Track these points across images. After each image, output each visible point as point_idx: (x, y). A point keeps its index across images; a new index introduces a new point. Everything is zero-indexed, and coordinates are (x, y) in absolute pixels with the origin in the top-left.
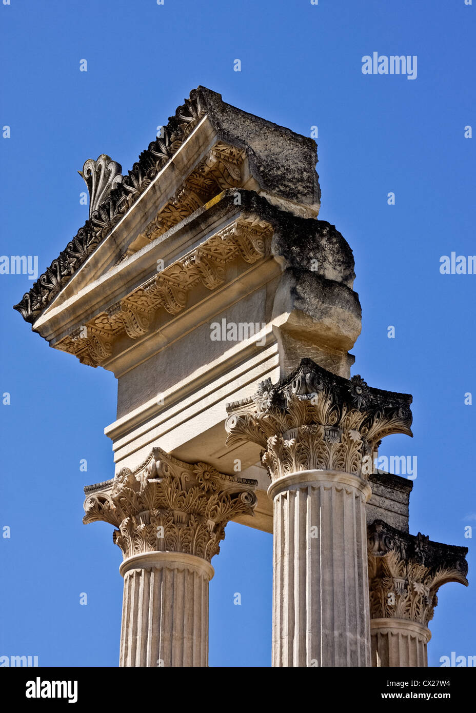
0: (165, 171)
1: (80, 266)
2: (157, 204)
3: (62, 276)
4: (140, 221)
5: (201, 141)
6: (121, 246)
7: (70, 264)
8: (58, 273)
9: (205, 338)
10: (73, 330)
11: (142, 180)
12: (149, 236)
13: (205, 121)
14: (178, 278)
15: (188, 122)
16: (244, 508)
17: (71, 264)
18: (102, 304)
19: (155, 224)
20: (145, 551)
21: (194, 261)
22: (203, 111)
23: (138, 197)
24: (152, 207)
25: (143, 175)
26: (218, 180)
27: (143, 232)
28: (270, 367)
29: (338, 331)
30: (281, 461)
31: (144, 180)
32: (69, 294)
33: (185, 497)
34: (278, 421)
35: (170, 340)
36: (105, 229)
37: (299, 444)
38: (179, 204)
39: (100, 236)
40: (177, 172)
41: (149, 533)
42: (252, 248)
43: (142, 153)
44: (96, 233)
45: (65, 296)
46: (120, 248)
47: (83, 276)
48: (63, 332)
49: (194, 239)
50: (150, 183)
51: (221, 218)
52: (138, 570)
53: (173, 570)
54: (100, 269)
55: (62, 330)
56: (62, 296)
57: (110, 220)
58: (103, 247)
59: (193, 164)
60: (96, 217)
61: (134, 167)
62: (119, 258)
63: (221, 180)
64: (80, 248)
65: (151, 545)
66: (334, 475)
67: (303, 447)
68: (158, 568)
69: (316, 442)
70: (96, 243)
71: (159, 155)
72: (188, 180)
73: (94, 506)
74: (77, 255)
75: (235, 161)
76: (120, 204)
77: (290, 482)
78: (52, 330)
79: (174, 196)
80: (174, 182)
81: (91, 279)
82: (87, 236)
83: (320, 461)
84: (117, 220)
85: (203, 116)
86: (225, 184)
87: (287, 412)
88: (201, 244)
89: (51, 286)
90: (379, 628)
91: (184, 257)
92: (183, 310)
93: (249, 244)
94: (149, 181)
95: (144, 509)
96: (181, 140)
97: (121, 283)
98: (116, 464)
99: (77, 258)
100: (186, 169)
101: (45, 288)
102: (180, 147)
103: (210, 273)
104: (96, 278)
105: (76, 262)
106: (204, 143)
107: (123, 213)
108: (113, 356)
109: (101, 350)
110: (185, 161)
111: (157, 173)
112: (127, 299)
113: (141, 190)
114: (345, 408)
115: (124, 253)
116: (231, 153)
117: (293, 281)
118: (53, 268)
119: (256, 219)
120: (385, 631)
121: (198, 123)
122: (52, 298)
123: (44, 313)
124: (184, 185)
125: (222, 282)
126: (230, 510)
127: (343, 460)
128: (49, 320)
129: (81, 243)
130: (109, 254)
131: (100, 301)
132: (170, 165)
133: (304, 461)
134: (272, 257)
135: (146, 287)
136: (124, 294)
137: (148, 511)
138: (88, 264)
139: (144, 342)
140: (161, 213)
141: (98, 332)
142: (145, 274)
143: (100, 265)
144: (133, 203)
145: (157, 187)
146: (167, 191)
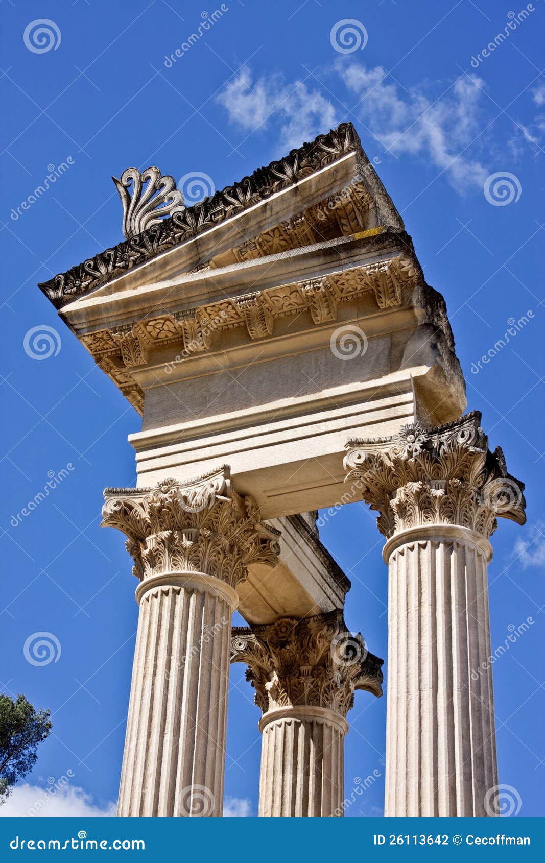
0: (285, 194)
1: (142, 263)
2: (262, 224)
3: (114, 267)
4: (235, 235)
5: (339, 176)
6: (201, 255)
7: (130, 257)
8: (111, 264)
9: (291, 370)
10: (117, 324)
11: (251, 195)
12: (243, 254)
13: (352, 157)
14: (276, 302)
15: (328, 153)
16: (270, 556)
17: (132, 258)
18: (168, 306)
19: (255, 243)
20: (185, 569)
21: (319, 288)
22: (352, 146)
23: (240, 212)
24: (256, 224)
25: (253, 191)
26: (340, 220)
27: (236, 247)
28: (400, 414)
29: (457, 401)
30: (421, 509)
31: (254, 196)
32: (120, 287)
33: (233, 526)
34: (423, 467)
35: (233, 364)
36: (188, 233)
37: (446, 496)
38: (292, 230)
39: (180, 238)
40: (299, 198)
41: (194, 552)
42: (394, 292)
43: (258, 169)
44: (175, 234)
45: (113, 289)
46: (200, 256)
47: (143, 274)
48: (100, 325)
49: (325, 266)
50: (259, 201)
51: (371, 252)
52: (177, 588)
53: (215, 597)
54: (166, 271)
55: (101, 322)
56: (108, 288)
57: (197, 226)
58: (179, 251)
59: (321, 195)
60: (179, 218)
61: (243, 180)
62: (198, 265)
63: (344, 221)
64: (148, 244)
65: (195, 565)
66: (478, 538)
67: (450, 500)
68: (200, 590)
69: (464, 499)
70: (172, 244)
71: (281, 176)
72: (310, 210)
73: (120, 510)
74: (142, 250)
75: (361, 208)
76: (216, 213)
77: (433, 533)
78: (86, 318)
79: (288, 221)
80: (292, 207)
81: (152, 279)
82: (161, 234)
83: (466, 521)
84: (206, 228)
85: (350, 151)
86: (347, 226)
87: (437, 461)
88: (334, 272)
89: (98, 274)
90: (315, 716)
91: (305, 282)
92: (269, 337)
93: (391, 287)
94: (260, 199)
95: (189, 526)
96: (315, 168)
97: (205, 290)
98: (139, 475)
99: (142, 253)
100: (311, 198)
101: (87, 274)
102: (309, 174)
103: (325, 306)
104: (158, 279)
105: (138, 257)
106: (341, 178)
107: (216, 223)
108: (150, 364)
109: (139, 355)
110: (313, 190)
111: (272, 193)
112: (206, 309)
113: (246, 205)
114: (493, 475)
115: (206, 263)
116: (363, 197)
117: (432, 337)
118: (106, 256)
119: (410, 264)
120: (320, 721)
121: (340, 157)
122: (94, 287)
123: (80, 299)
124: (305, 213)
125: (334, 319)
126: (258, 554)
127: (482, 525)
128: (86, 309)
129: (152, 239)
130: (184, 259)
131: (168, 303)
132: (291, 190)
133: (450, 514)
134: (412, 308)
135: (240, 301)
136: (203, 302)
137: (196, 530)
138: (154, 263)
139: (200, 358)
140: (265, 234)
141: (143, 335)
142: (242, 287)
143: (168, 267)
144: (232, 215)
145: (268, 207)
146: (280, 214)
